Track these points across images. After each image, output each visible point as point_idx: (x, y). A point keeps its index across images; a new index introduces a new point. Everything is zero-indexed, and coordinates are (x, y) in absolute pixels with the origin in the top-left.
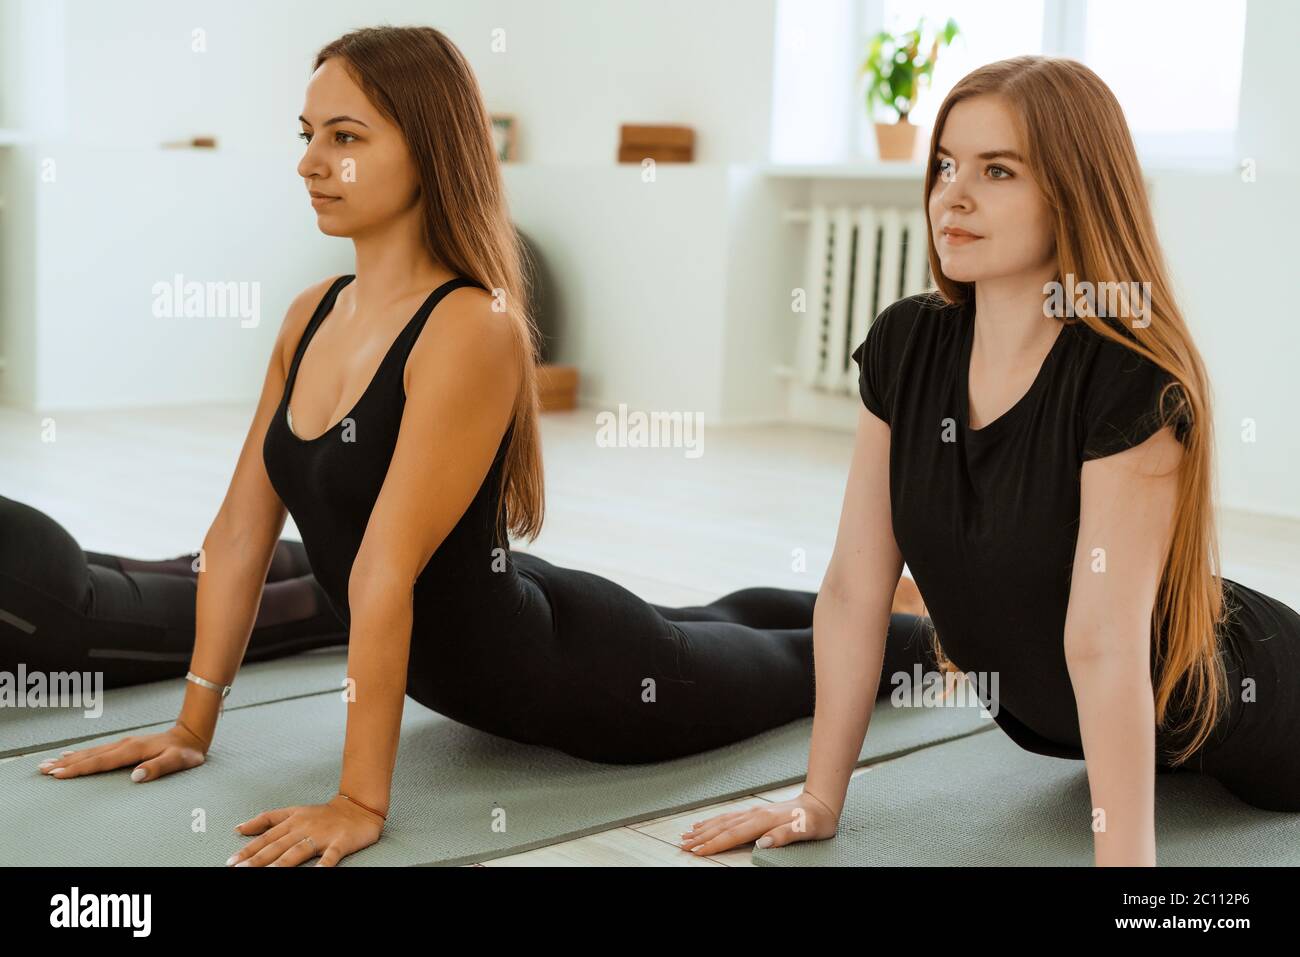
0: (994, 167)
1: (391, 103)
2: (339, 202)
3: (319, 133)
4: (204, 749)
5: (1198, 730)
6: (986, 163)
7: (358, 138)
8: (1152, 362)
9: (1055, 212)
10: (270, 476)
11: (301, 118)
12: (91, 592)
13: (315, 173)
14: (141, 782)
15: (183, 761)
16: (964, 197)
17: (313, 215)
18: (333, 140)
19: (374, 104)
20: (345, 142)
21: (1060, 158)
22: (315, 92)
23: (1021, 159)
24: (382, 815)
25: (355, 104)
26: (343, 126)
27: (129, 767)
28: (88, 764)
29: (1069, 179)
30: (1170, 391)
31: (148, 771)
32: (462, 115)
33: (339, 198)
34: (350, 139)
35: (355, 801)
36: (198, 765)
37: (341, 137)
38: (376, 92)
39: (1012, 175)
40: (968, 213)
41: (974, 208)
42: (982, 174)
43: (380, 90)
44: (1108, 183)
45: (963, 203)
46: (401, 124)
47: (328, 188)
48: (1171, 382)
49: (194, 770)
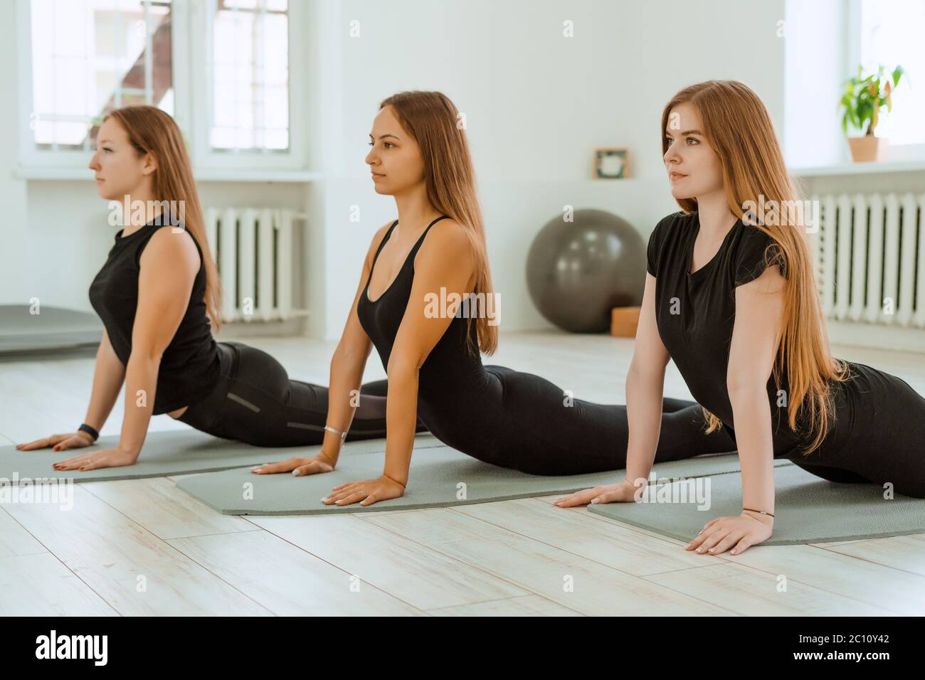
0: (689, 139)
1: (412, 128)
2: (384, 178)
3: (377, 142)
4: (333, 466)
5: (816, 437)
6: (685, 137)
7: (395, 146)
8: (766, 234)
9: (720, 159)
10: (361, 321)
11: (370, 135)
12: (289, 393)
13: (373, 161)
14: (297, 476)
15: (320, 468)
16: (676, 155)
17: (373, 184)
18: (384, 146)
19: (404, 128)
20: (389, 147)
21: (721, 132)
22: (378, 121)
23: (699, 133)
24: (403, 485)
25: (395, 129)
26: (388, 140)
27: (290, 471)
28: (273, 467)
29: (726, 142)
30: (771, 249)
31: (301, 472)
32: (450, 135)
33: (385, 175)
34: (391, 146)
35: (389, 477)
36: (328, 471)
37: (387, 145)
38: (405, 123)
39: (698, 142)
40: (679, 164)
41: (681, 161)
42: (685, 142)
43: (408, 122)
44: (748, 142)
45: (675, 159)
46: (417, 139)
47: (380, 170)
48: (772, 243)
49: (325, 474)
